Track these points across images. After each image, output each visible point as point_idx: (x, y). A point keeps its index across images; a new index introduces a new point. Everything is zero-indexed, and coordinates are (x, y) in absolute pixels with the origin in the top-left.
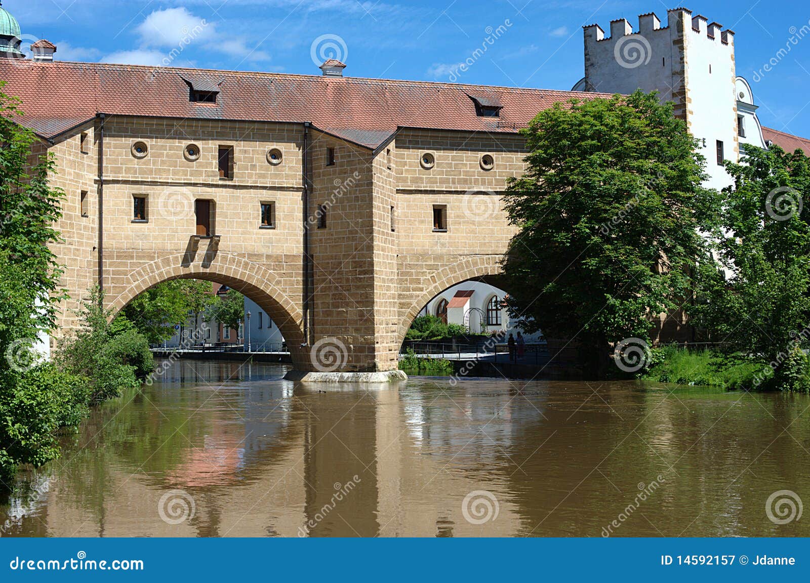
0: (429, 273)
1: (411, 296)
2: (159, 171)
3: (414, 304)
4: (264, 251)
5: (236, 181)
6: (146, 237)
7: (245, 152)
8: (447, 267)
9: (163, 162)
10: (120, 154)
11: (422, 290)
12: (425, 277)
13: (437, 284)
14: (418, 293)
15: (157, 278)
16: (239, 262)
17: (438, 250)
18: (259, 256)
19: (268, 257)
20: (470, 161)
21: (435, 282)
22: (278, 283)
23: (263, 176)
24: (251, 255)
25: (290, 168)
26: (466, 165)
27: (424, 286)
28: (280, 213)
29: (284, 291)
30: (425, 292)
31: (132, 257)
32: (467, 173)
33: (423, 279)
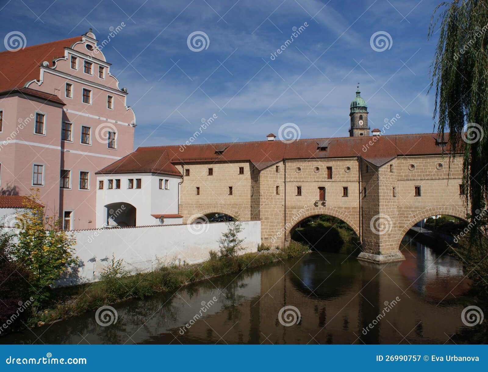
0: (412, 213)
1: (404, 223)
2: (305, 177)
3: (406, 226)
4: (344, 206)
5: (333, 180)
6: (300, 201)
7: (336, 169)
8: (421, 211)
9: (306, 175)
10: (292, 172)
11: (409, 220)
12: (410, 216)
13: (416, 218)
14: (407, 222)
15: (304, 215)
16: (334, 210)
17: (417, 204)
18: (342, 208)
19: (345, 208)
20: (431, 166)
21: (415, 217)
22: (349, 218)
23: (343, 177)
24: (339, 208)
25: (354, 174)
26: (429, 168)
27: (410, 219)
28: (350, 191)
29: (352, 221)
30: (410, 222)
31: (296, 208)
32: (430, 172)
33: (409, 216)
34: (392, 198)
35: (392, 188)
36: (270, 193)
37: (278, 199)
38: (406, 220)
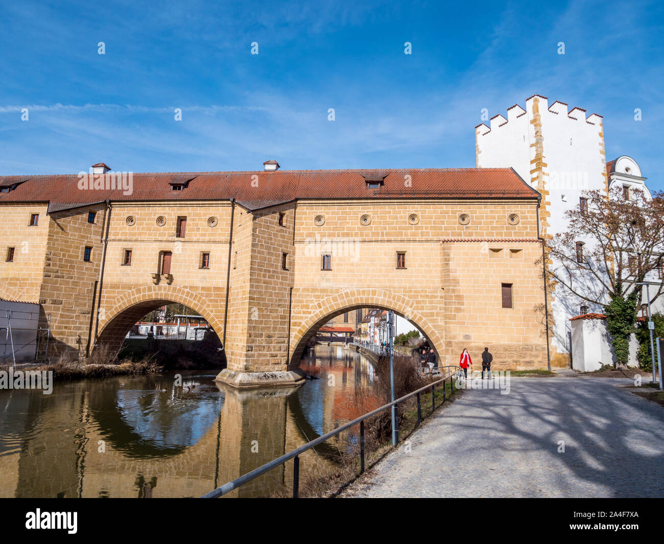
0: (316, 301)
1: (302, 318)
2: (140, 234)
3: (303, 323)
4: (200, 285)
5: (187, 238)
6: (128, 275)
7: (194, 220)
8: (331, 297)
9: (143, 229)
10: (119, 224)
11: (310, 313)
12: (313, 304)
13: (322, 309)
14: (306, 315)
15: (132, 301)
16: (183, 292)
17: (324, 285)
18: (196, 288)
19: (203, 288)
20: (352, 220)
21: (320, 307)
22: (208, 306)
23: (204, 235)
24: (191, 288)
25: (221, 229)
26: (348, 223)
27: (312, 311)
28: (212, 260)
29: (212, 311)
30: (312, 315)
31: (119, 288)
32: (349, 229)
33: (311, 305)
34: (280, 269)
35: (281, 254)
36: (70, 256)
37: (87, 269)
38: (304, 313)
